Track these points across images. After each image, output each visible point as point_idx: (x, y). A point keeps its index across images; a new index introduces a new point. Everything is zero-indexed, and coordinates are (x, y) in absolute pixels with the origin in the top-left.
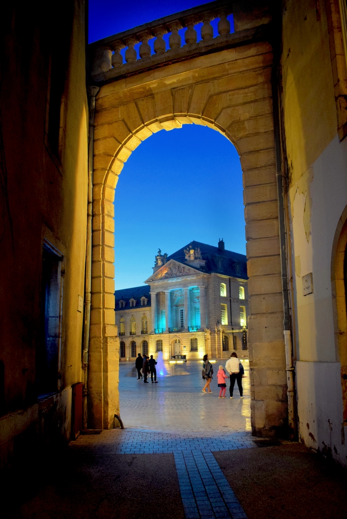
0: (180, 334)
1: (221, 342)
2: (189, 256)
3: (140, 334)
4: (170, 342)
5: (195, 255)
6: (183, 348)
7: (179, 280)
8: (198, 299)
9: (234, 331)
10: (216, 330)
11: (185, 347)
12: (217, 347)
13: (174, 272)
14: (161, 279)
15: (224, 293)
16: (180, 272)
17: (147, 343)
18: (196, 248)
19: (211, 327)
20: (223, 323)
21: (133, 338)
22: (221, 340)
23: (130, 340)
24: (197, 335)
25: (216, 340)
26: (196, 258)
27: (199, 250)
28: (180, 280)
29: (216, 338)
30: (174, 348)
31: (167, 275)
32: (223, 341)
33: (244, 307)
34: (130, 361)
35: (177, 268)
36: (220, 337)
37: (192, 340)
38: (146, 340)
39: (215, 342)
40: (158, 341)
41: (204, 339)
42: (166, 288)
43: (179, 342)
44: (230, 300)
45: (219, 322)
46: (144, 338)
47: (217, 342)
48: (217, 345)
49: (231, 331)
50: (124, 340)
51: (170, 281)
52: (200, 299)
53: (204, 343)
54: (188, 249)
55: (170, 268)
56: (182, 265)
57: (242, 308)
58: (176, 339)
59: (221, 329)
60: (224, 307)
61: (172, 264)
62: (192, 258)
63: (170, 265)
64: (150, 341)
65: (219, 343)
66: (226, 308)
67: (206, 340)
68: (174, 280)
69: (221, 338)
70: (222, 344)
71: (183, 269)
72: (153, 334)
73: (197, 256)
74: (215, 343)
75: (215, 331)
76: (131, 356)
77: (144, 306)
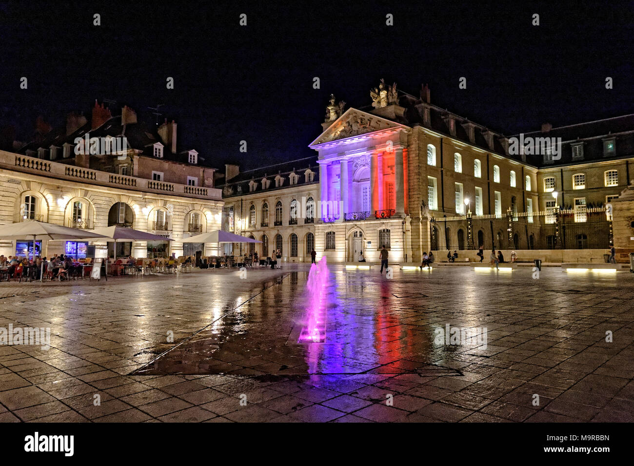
0: (363, 223)
1: (429, 237)
2: (379, 102)
3: (303, 223)
4: (347, 235)
5: (388, 99)
6: (366, 244)
7: (361, 140)
8: (392, 169)
9: (448, 219)
10: (421, 216)
11: (369, 242)
12: (421, 243)
13: (355, 128)
14: (335, 139)
15: (432, 161)
16: (364, 127)
17: (313, 237)
18: (390, 89)
19: (412, 212)
20: (431, 208)
21: (293, 230)
22: (429, 233)
23: (289, 231)
24: (389, 224)
25: (421, 233)
26: (389, 104)
27: (394, 91)
28: (363, 139)
29: (421, 230)
30: (353, 244)
31: (344, 134)
32: (431, 235)
33: (461, 184)
34: (288, 262)
35: (359, 121)
36: (427, 229)
37: (380, 232)
38: (311, 232)
39: (419, 235)
40: (328, 234)
41: (401, 230)
42: (342, 154)
43: (361, 235)
44: (442, 171)
45: (425, 205)
46: (309, 229)
47: (421, 237)
48: (421, 240)
49: (443, 219)
50: (281, 233)
51: (348, 142)
52: (395, 169)
53: (401, 237)
54: (377, 90)
55: (348, 122)
56: (368, 115)
57: (458, 186)
58: (356, 230)
59: (429, 217)
60: (433, 183)
61: (351, 116)
62: (383, 104)
63: (347, 116)
64: (316, 234)
65: (425, 238)
66: (435, 184)
67: (404, 232)
68: (356, 140)
69: (429, 230)
70: (429, 240)
71: (368, 122)
72: (321, 223)
73: (390, 101)
74: (419, 238)
75: (419, 218)
76: (290, 256)
77: (310, 183)
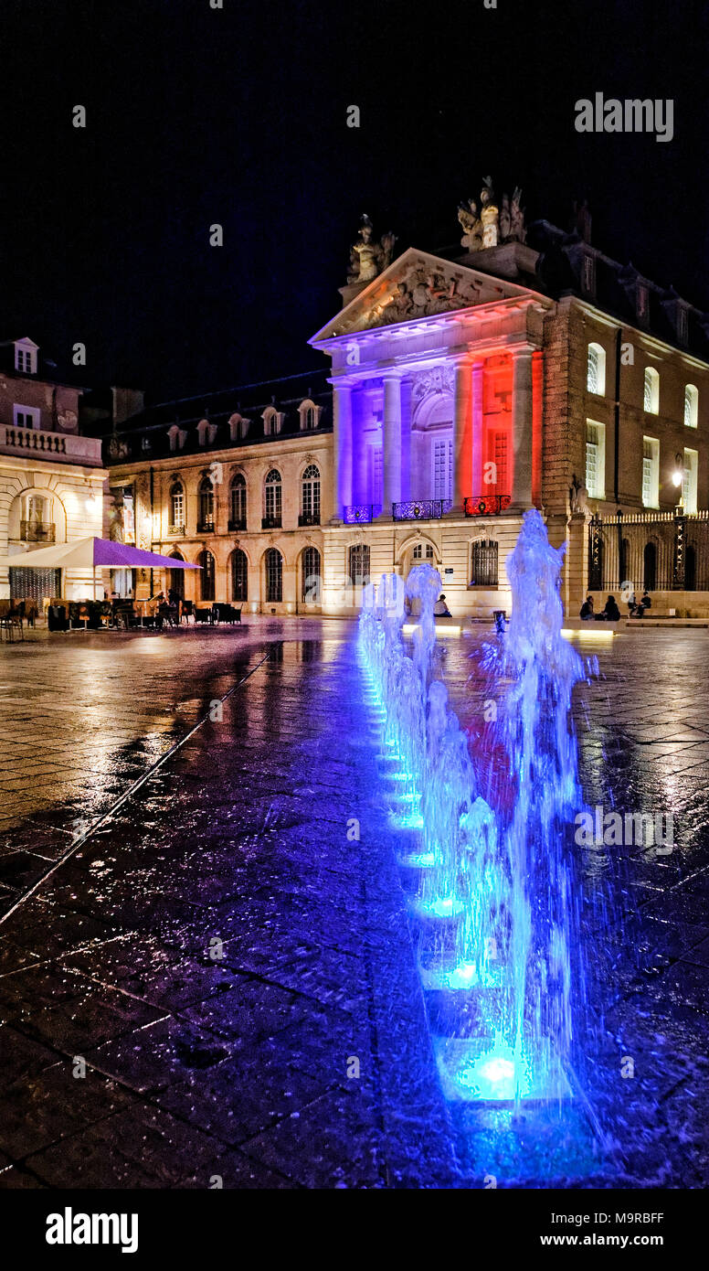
0: (435, 525)
3: (296, 525)
4: (398, 554)
6: (443, 575)
7: (435, 328)
8: (505, 401)
9: (625, 520)
11: (450, 571)
12: (567, 574)
13: (419, 299)
14: (372, 326)
15: (598, 383)
16: (443, 298)
17: (318, 557)
18: (506, 202)
19: (550, 503)
21: (272, 540)
23: (263, 544)
24: (497, 530)
25: (568, 552)
26: (502, 241)
27: (515, 209)
28: (438, 326)
29: (568, 544)
31: (393, 313)
32: (590, 556)
33: (655, 441)
34: (260, 613)
35: (430, 283)
36: (581, 541)
37: (475, 546)
38: (313, 545)
40: (354, 550)
42: (389, 362)
43: (430, 555)
44: (617, 408)
46: (308, 538)
48: (567, 566)
49: (614, 520)
50: (245, 545)
51: (403, 332)
52: (510, 399)
55: (404, 285)
56: (451, 267)
57: (650, 444)
58: (418, 542)
60: (596, 436)
61: (411, 270)
62: (490, 240)
63: (402, 271)
64: (326, 550)
65: (577, 562)
66: (602, 438)
68: (421, 329)
69: (586, 544)
70: (586, 567)
71: (453, 285)
72: (337, 526)
75: (564, 517)
76: (264, 599)
77: (310, 431)
